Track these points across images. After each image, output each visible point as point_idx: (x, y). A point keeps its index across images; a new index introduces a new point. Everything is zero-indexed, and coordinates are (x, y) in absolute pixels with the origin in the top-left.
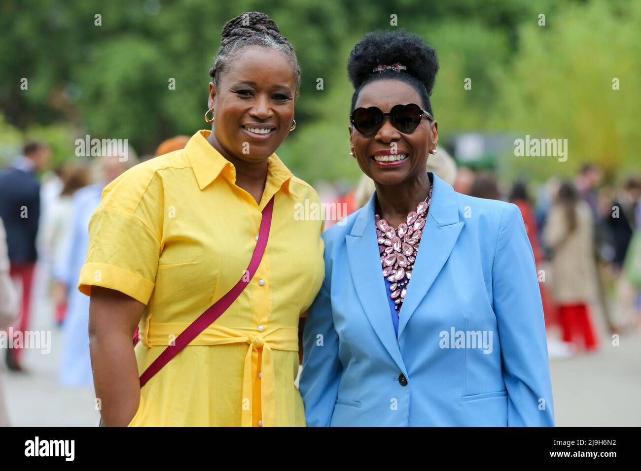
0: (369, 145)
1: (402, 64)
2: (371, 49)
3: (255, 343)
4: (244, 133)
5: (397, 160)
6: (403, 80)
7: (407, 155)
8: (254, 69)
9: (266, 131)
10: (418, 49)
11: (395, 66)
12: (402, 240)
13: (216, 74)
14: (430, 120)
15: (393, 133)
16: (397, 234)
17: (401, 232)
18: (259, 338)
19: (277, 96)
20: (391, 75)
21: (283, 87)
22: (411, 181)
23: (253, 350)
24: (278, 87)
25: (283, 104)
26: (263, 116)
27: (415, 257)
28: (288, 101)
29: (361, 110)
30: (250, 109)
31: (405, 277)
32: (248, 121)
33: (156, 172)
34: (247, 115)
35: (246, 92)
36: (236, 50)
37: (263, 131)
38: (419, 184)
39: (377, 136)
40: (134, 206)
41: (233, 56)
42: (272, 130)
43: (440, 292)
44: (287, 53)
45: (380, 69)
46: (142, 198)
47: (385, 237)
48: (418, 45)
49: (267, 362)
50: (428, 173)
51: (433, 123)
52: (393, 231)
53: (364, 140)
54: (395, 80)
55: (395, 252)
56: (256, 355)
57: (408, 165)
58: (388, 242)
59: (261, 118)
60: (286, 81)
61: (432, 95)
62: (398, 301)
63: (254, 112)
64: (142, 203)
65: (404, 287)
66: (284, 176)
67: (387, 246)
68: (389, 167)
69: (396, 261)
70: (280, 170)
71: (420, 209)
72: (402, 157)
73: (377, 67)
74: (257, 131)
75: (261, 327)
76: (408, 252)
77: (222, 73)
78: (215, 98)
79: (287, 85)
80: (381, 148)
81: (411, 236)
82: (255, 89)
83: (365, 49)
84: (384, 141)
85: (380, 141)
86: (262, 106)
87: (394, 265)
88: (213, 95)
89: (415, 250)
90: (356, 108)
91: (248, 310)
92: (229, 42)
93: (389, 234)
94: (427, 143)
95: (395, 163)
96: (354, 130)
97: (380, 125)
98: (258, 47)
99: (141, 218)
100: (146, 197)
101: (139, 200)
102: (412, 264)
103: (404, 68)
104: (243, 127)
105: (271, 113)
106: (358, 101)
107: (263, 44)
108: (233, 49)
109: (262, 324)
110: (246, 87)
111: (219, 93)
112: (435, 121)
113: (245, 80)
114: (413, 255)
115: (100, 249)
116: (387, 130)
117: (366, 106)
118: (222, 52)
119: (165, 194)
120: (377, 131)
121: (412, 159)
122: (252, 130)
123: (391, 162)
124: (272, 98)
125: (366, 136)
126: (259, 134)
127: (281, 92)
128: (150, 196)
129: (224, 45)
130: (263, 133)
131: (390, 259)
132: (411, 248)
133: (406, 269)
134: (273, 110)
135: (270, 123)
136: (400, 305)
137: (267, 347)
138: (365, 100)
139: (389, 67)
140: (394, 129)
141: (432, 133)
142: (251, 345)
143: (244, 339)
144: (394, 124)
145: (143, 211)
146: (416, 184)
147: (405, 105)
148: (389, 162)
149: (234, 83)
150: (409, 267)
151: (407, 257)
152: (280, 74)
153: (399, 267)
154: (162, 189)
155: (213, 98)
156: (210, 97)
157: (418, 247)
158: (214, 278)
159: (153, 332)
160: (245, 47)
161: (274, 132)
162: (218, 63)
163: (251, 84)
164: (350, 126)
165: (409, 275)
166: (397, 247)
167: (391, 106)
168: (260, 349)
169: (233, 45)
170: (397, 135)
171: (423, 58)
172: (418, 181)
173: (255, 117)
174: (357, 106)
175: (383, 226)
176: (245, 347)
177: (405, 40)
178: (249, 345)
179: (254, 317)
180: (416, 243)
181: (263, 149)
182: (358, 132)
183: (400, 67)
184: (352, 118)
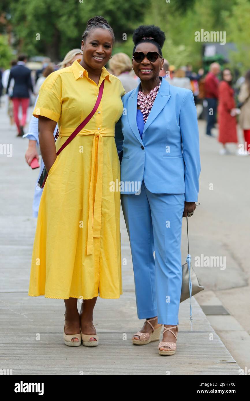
0: (139, 65)
1: (152, 37)
2: (141, 31)
3: (96, 135)
4: (94, 59)
5: (149, 72)
6: (152, 43)
7: (152, 70)
8: (99, 36)
9: (101, 58)
10: (158, 32)
11: (150, 38)
12: (148, 100)
13: (85, 37)
14: (161, 58)
15: (148, 62)
16: (147, 98)
17: (148, 96)
18: (98, 133)
19: (106, 46)
20: (148, 41)
21: (109, 43)
22: (153, 79)
23: (96, 137)
24: (106, 43)
25: (108, 49)
26: (101, 53)
27: (152, 105)
28: (110, 48)
29: (137, 53)
30: (96, 50)
31: (149, 113)
32: (95, 54)
33: (59, 75)
34: (95, 52)
35: (95, 44)
36: (92, 29)
37: (100, 58)
38: (156, 80)
39: (142, 63)
40: (51, 87)
41: (91, 31)
42: (103, 58)
43: (160, 118)
44: (110, 31)
45: (144, 39)
46: (54, 84)
47: (143, 99)
48: (158, 31)
49: (101, 141)
50: (160, 77)
51: (162, 59)
52: (145, 96)
53: (137, 64)
54: (149, 43)
55: (146, 104)
56: (97, 139)
57: (153, 73)
58: (143, 100)
59: (100, 53)
60: (109, 41)
61: (163, 49)
62: (145, 121)
63: (97, 51)
64: (54, 86)
65: (148, 116)
66: (106, 74)
67: (143, 102)
68: (145, 74)
69: (146, 107)
70: (105, 72)
71: (155, 89)
72: (150, 70)
73: (143, 38)
74: (98, 58)
75: (99, 129)
76: (150, 104)
77: (87, 37)
78: (84, 46)
79: (110, 42)
80: (143, 67)
81: (151, 98)
82: (99, 43)
83: (139, 31)
84: (144, 64)
85: (143, 64)
86: (100, 49)
87: (145, 109)
88: (83, 45)
89: (152, 103)
90: (135, 52)
91: (94, 123)
92: (90, 26)
93: (144, 97)
94: (160, 66)
95: (147, 73)
96: (134, 60)
97: (143, 59)
98: (101, 28)
99: (54, 91)
100: (55, 84)
101: (53, 85)
102: (151, 108)
103: (153, 39)
104: (93, 56)
105: (103, 52)
106: (136, 50)
107: (102, 27)
108: (91, 29)
109: (99, 127)
110: (95, 42)
111: (85, 44)
112: (163, 58)
113: (95, 39)
114: (151, 105)
115: (39, 102)
116: (146, 61)
117: (138, 52)
118: (87, 30)
119: (63, 82)
120: (142, 61)
121: (154, 71)
122: (97, 58)
123: (146, 72)
124: (104, 47)
125: (138, 62)
126: (99, 59)
127: (108, 45)
128: (57, 83)
129: (88, 27)
130: (100, 59)
131: (144, 106)
132: (151, 102)
133: (149, 110)
134: (104, 51)
135: (103, 56)
136: (145, 122)
137: (101, 136)
138: (138, 49)
139: (148, 38)
140: (148, 61)
141: (161, 62)
142: (95, 135)
143: (93, 133)
144: (148, 59)
145: (54, 89)
146: (155, 80)
147: (152, 52)
148: (145, 72)
149: (91, 41)
150: (150, 109)
151: (150, 105)
152: (108, 38)
153: (147, 109)
154: (61, 81)
155: (83, 46)
156: (82, 45)
157: (154, 102)
158: (81, 112)
159: (62, 132)
160: (96, 28)
161: (104, 59)
162: (86, 33)
163: (97, 41)
164: (132, 58)
165: (150, 112)
166: (146, 102)
167: (147, 52)
168: (98, 136)
169: (91, 27)
170: (149, 62)
171: (160, 35)
172: (156, 79)
173: (98, 53)
174: (135, 51)
175: (142, 95)
176: (93, 136)
177: (154, 29)
178: (94, 135)
179: (96, 125)
180: (153, 100)
181: (99, 65)
182: (135, 61)
183: (151, 38)
184: (133, 56)
